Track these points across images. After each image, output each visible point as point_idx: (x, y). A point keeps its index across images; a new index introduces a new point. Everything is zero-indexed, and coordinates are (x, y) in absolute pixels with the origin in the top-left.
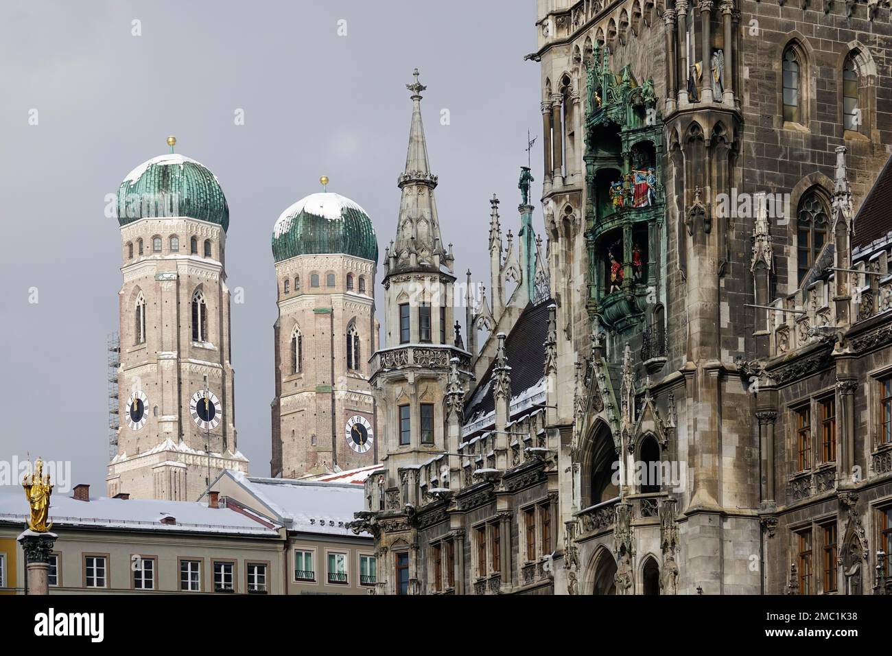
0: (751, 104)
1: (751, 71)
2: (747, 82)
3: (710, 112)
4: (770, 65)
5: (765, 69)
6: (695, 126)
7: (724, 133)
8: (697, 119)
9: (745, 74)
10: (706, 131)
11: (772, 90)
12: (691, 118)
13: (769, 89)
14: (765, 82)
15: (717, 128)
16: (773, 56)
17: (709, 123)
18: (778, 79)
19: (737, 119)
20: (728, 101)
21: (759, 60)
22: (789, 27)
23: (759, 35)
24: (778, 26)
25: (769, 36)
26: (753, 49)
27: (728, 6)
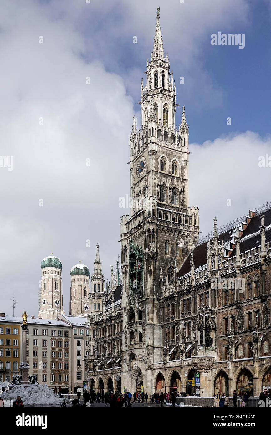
0: (159, 251)
3: (152, 253)
4: (163, 244)
6: (149, 255)
8: (149, 253)
9: (158, 246)
10: (151, 256)
13: (163, 249)
14: (162, 247)
15: (153, 255)
18: (165, 247)
19: (157, 254)
20: (155, 250)
21: (161, 243)
22: (167, 238)
23: (161, 239)
24: (164, 237)
25: (163, 239)
26: (160, 241)
27: (155, 234)
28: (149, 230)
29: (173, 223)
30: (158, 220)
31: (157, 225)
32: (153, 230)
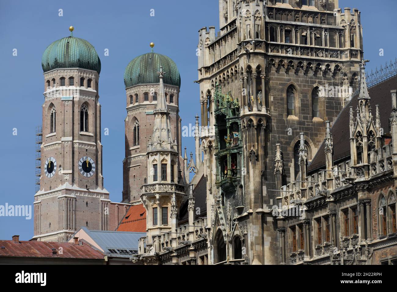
0: (274, 110)
1: (274, 98)
2: (272, 102)
3: (256, 115)
4: (282, 95)
5: (280, 96)
6: (251, 121)
7: (262, 123)
8: (252, 117)
9: (271, 99)
10: (255, 122)
11: (283, 104)
12: (249, 117)
13: (281, 104)
14: (280, 101)
15: (260, 121)
16: (283, 91)
17: (256, 119)
18: (285, 100)
19: (268, 119)
20: (264, 111)
21: (277, 93)
22: (289, 80)
23: (277, 84)
24: (285, 80)
25: (281, 84)
26: (275, 89)
27: (263, 75)
28: (249, 67)
29: (301, 48)
30: (267, 45)
31: (265, 56)
32: (258, 67)
